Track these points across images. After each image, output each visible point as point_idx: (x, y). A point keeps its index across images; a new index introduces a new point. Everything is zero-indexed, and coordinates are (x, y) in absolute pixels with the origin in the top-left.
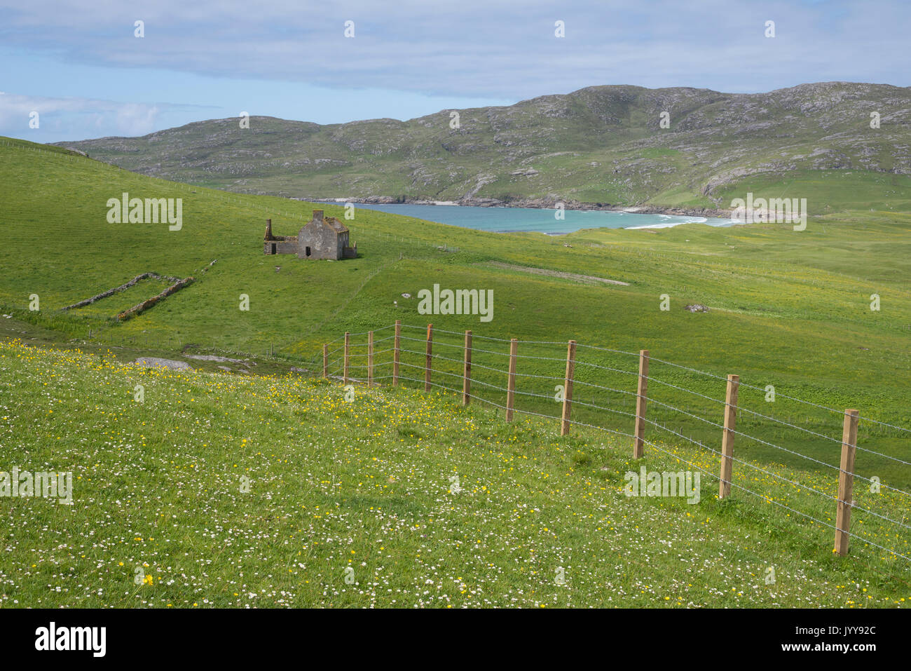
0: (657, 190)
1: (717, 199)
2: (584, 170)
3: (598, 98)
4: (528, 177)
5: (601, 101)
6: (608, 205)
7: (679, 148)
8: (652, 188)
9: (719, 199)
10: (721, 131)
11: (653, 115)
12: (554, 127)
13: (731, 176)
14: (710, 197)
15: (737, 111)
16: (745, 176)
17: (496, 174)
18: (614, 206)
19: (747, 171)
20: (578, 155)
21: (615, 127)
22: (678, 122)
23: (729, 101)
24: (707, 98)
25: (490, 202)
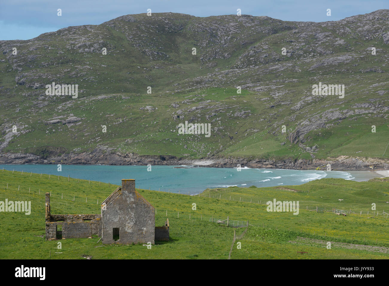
0: (231, 138)
1: (311, 148)
2: (138, 116)
3: (138, 28)
4: (69, 126)
5: (143, 32)
6: (173, 158)
7: (248, 87)
8: (224, 135)
9: (314, 147)
10: (294, 67)
11: (206, 47)
12: (89, 65)
13: (324, 120)
14: (301, 145)
15: (308, 42)
16: (340, 119)
17: (28, 123)
18: (180, 159)
19: (343, 114)
20: (127, 98)
21: (164, 63)
22: (237, 56)
23: (297, 31)
24: (269, 27)
25: (24, 157)
